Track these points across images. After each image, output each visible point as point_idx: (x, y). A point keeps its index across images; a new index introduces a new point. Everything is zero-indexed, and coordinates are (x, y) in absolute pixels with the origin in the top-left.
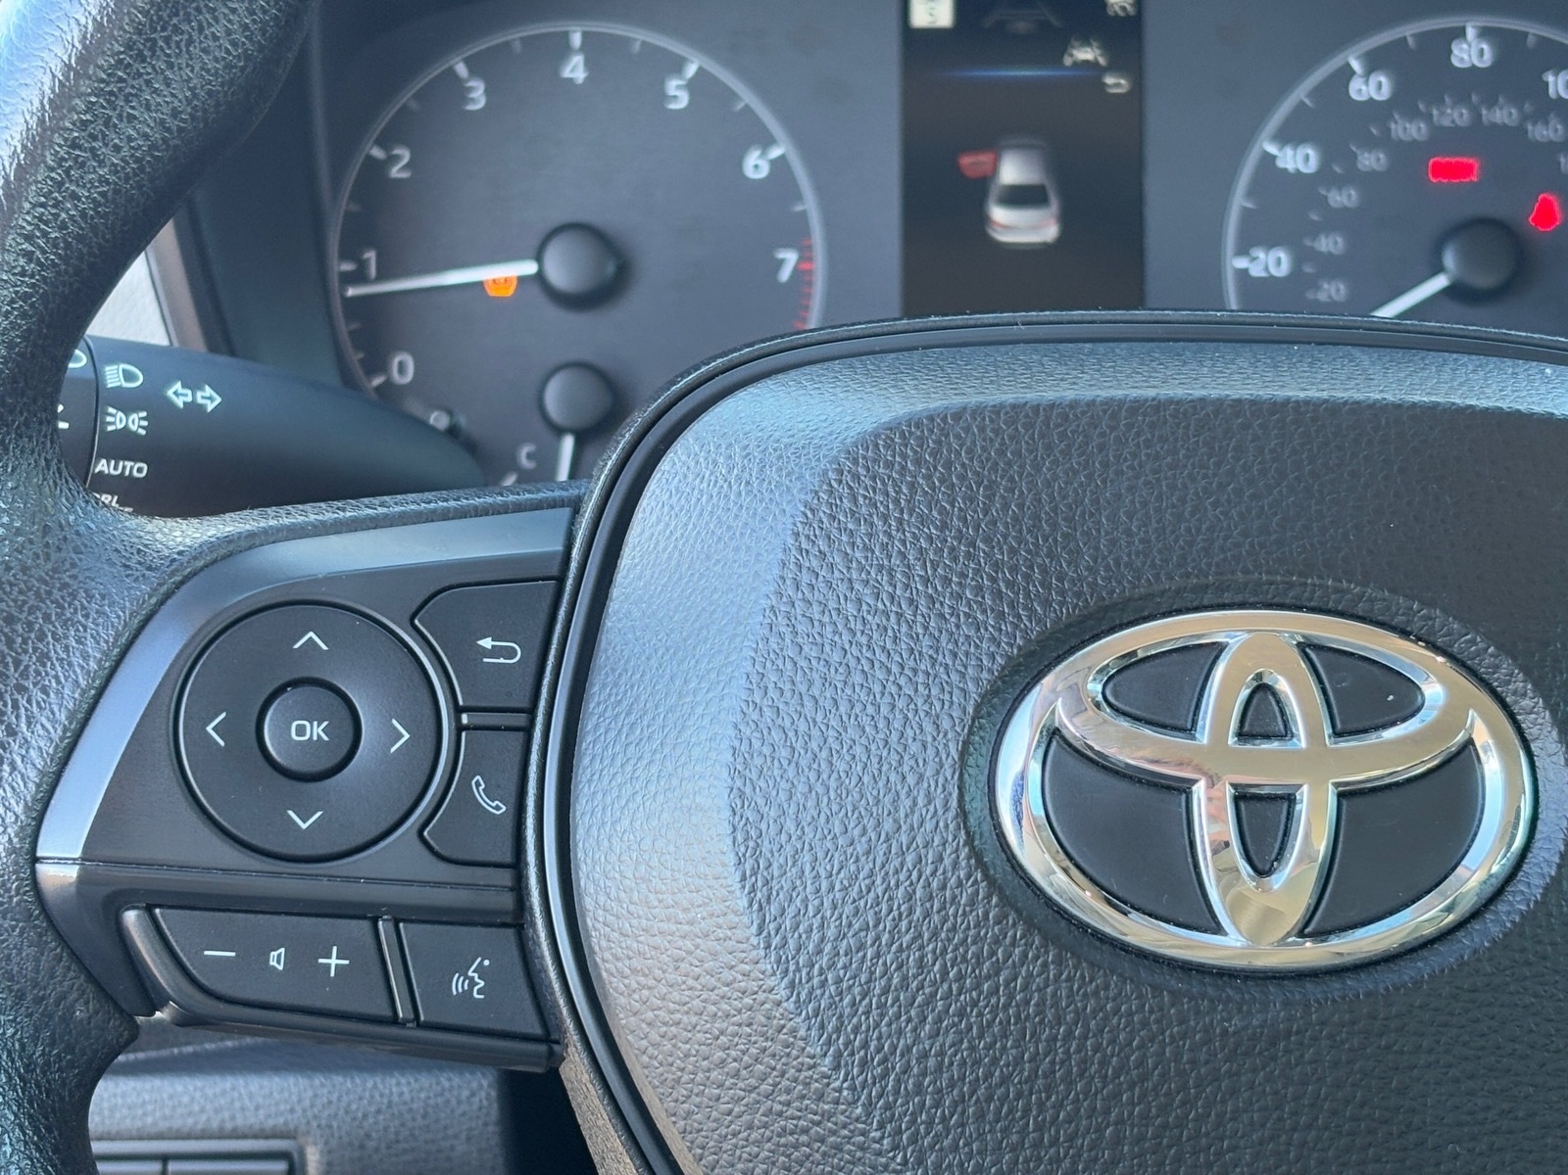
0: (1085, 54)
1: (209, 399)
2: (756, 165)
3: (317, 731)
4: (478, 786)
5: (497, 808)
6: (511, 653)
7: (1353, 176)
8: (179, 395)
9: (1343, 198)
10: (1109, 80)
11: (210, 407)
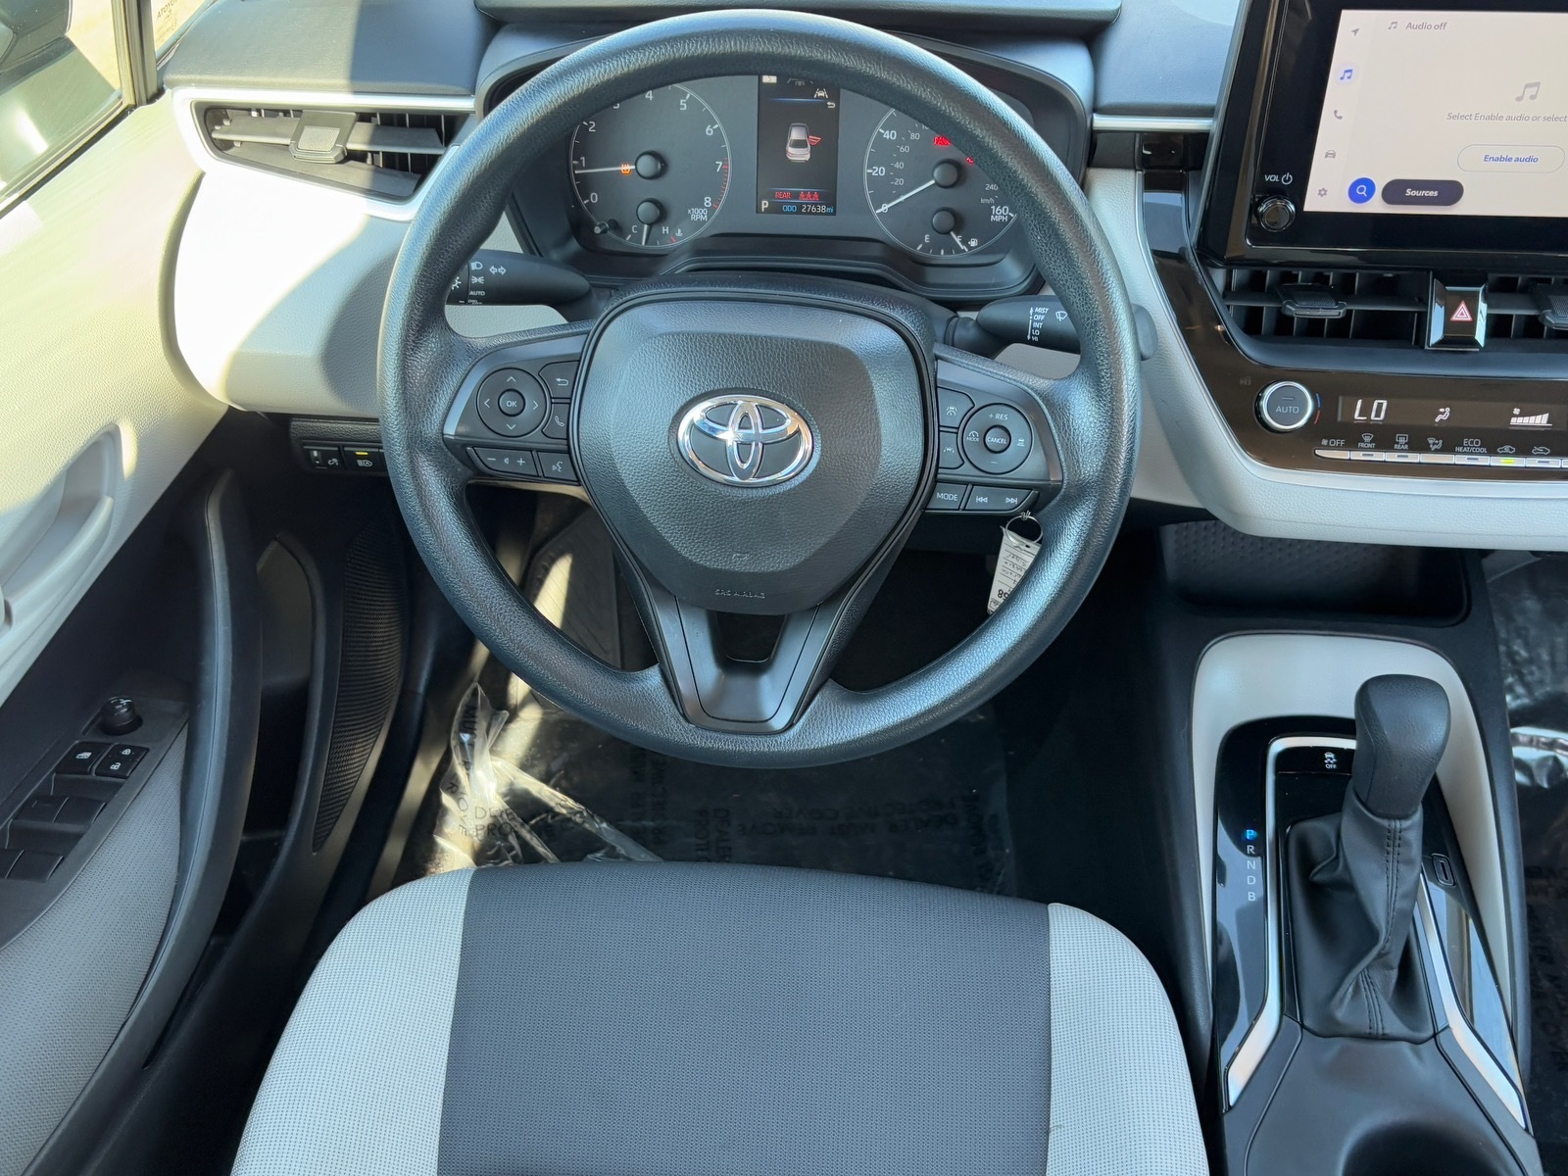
0: (821, 94)
1: (502, 270)
2: (709, 131)
3: (513, 404)
4: (557, 418)
5: (562, 425)
6: (565, 383)
7: (908, 141)
8: (493, 270)
9: (904, 149)
10: (829, 103)
11: (503, 273)
